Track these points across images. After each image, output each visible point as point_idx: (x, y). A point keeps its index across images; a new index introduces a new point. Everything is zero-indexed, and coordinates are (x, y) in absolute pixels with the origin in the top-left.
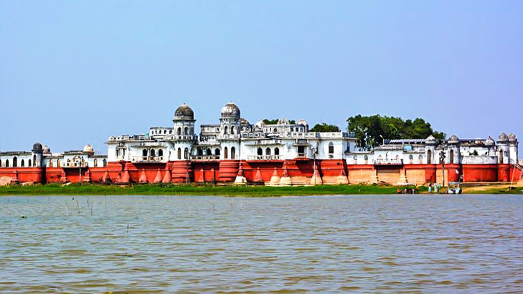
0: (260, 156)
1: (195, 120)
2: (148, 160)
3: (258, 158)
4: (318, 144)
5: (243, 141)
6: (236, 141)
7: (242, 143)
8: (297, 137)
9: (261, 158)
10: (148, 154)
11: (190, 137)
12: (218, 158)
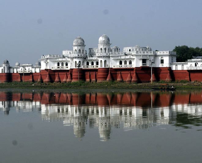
0: (120, 65)
1: (85, 45)
2: (60, 69)
3: (120, 66)
4: (154, 58)
5: (111, 56)
6: (107, 57)
7: (110, 58)
8: (142, 53)
9: (121, 66)
10: (60, 65)
11: (79, 55)
12: (97, 67)
